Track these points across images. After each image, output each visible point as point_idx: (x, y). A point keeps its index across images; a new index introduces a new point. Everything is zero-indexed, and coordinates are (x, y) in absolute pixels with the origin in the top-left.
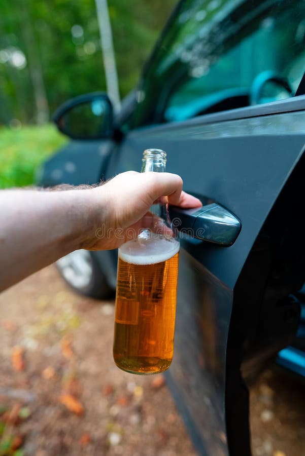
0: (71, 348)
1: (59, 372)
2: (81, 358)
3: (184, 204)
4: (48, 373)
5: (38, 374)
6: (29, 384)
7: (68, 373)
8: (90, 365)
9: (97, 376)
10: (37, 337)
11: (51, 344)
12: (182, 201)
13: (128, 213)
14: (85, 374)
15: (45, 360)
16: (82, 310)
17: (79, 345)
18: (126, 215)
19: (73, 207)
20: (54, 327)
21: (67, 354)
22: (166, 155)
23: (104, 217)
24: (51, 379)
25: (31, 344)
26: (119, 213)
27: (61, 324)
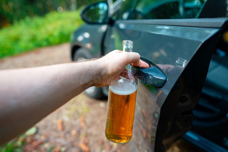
0: (85, 122)
1: (79, 133)
2: (89, 127)
3: (141, 66)
4: (74, 132)
5: (69, 132)
6: (65, 137)
7: (83, 133)
8: (93, 130)
9: (96, 136)
10: (68, 116)
11: (75, 119)
12: (140, 64)
13: (114, 72)
14: (91, 134)
15: (72, 127)
16: (91, 104)
17: (88, 121)
18: (113, 72)
19: (89, 70)
20: (77, 112)
21: (82, 124)
22: (133, 43)
23: (103, 73)
24: (75, 135)
25: (66, 119)
26: (110, 71)
27: (80, 111)
